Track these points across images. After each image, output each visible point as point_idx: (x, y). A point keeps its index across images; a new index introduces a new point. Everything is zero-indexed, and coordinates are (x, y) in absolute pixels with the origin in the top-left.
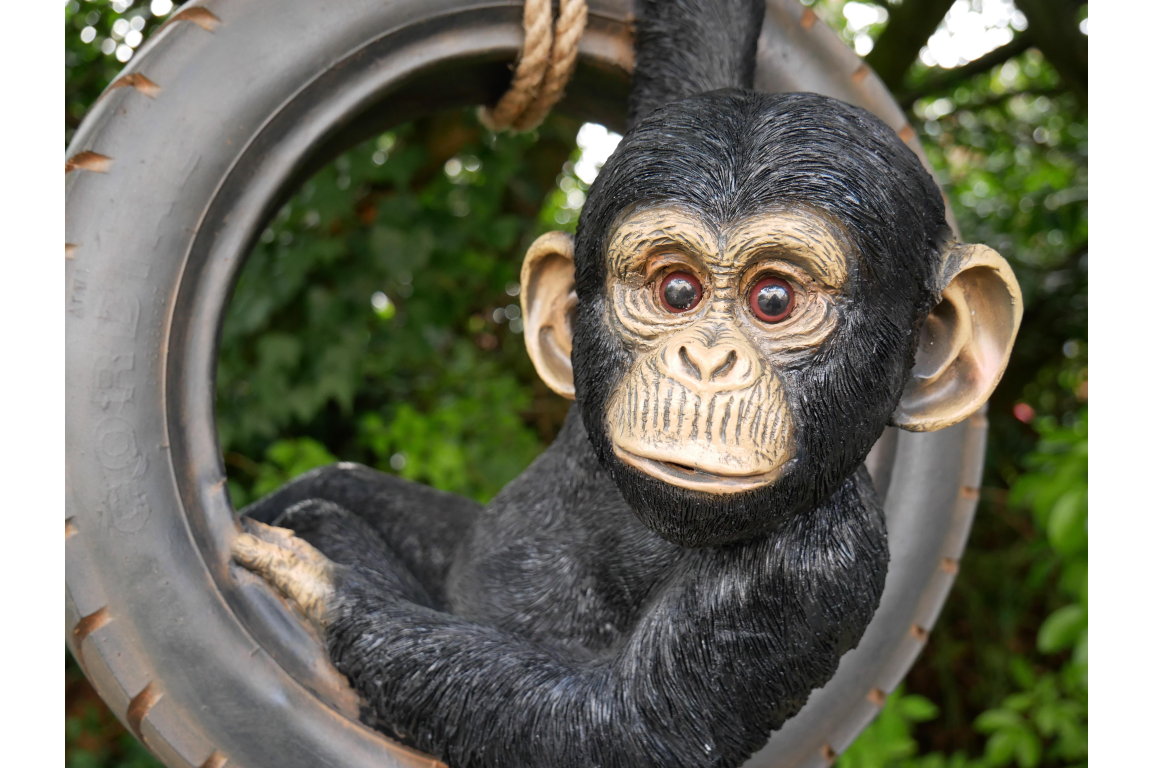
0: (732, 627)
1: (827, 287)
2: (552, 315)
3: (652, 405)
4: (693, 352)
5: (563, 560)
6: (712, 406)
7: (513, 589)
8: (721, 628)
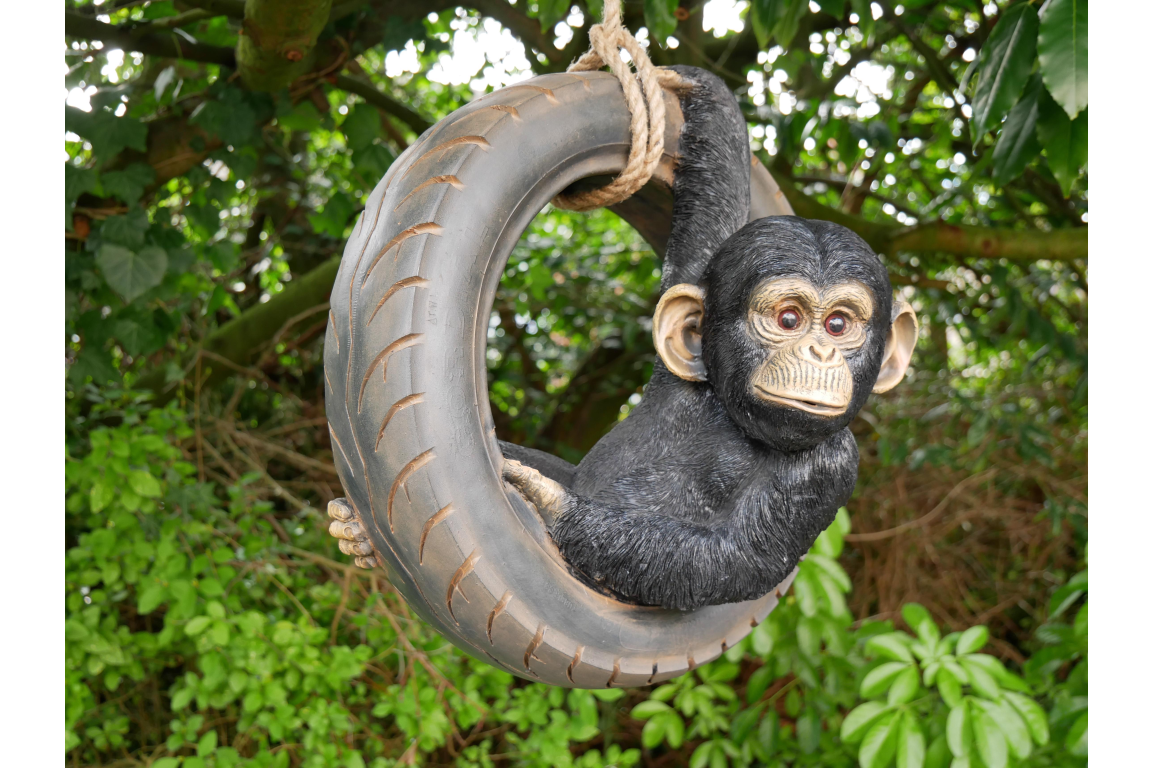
0: (800, 493)
1: (863, 319)
2: (674, 331)
3: (798, 373)
4: (817, 348)
5: (673, 474)
6: (827, 374)
7: (644, 493)
8: (795, 494)
